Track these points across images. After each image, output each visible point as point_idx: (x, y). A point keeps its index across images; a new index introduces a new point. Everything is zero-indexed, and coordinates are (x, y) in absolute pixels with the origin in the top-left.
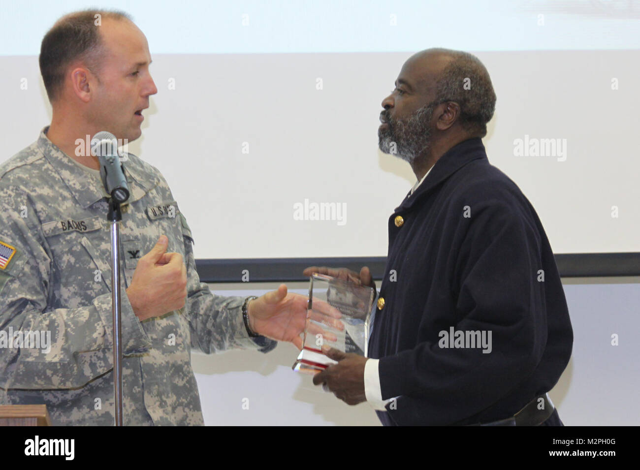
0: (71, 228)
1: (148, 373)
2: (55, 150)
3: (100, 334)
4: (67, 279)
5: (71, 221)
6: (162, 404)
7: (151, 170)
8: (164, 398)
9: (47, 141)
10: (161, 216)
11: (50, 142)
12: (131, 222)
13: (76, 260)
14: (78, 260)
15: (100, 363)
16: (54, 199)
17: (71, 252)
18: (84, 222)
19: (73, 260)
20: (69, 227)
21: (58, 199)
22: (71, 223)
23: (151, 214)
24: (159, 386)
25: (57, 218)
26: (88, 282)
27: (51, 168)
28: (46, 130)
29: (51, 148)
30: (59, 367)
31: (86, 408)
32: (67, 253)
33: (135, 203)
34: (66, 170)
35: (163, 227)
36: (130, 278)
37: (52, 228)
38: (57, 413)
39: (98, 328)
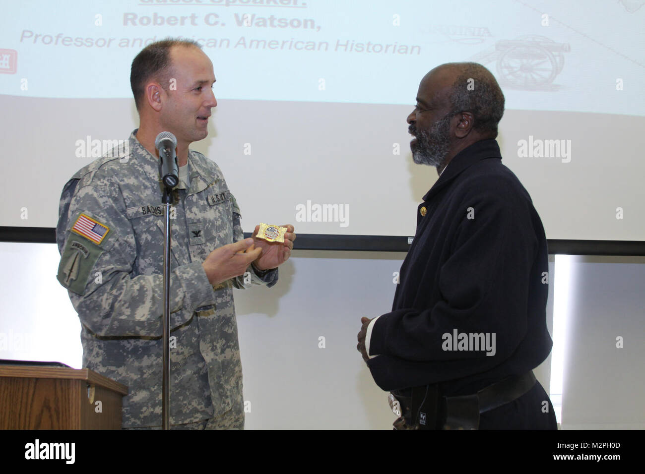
0: (149, 213)
1: (204, 326)
2: (141, 148)
3: (181, 298)
4: (144, 253)
5: (149, 206)
6: (214, 349)
7: (212, 165)
8: (215, 344)
9: (135, 141)
10: (218, 203)
11: (137, 142)
12: (195, 208)
13: (152, 238)
14: (154, 238)
15: (178, 318)
16: (138, 188)
17: (148, 231)
18: (159, 208)
19: (149, 238)
20: (148, 212)
21: (141, 187)
22: (150, 208)
23: (210, 201)
24: (211, 336)
25: (139, 204)
26: (161, 256)
27: (137, 163)
28: (135, 132)
29: (138, 147)
30: (146, 325)
31: (154, 356)
32: (145, 232)
33: (199, 193)
34: (148, 165)
35: (219, 210)
36: (193, 253)
37: (135, 212)
38: (131, 360)
39: (179, 293)
